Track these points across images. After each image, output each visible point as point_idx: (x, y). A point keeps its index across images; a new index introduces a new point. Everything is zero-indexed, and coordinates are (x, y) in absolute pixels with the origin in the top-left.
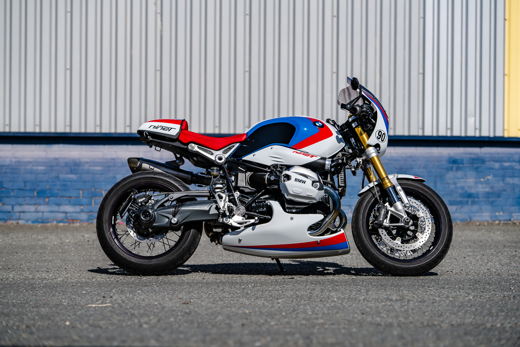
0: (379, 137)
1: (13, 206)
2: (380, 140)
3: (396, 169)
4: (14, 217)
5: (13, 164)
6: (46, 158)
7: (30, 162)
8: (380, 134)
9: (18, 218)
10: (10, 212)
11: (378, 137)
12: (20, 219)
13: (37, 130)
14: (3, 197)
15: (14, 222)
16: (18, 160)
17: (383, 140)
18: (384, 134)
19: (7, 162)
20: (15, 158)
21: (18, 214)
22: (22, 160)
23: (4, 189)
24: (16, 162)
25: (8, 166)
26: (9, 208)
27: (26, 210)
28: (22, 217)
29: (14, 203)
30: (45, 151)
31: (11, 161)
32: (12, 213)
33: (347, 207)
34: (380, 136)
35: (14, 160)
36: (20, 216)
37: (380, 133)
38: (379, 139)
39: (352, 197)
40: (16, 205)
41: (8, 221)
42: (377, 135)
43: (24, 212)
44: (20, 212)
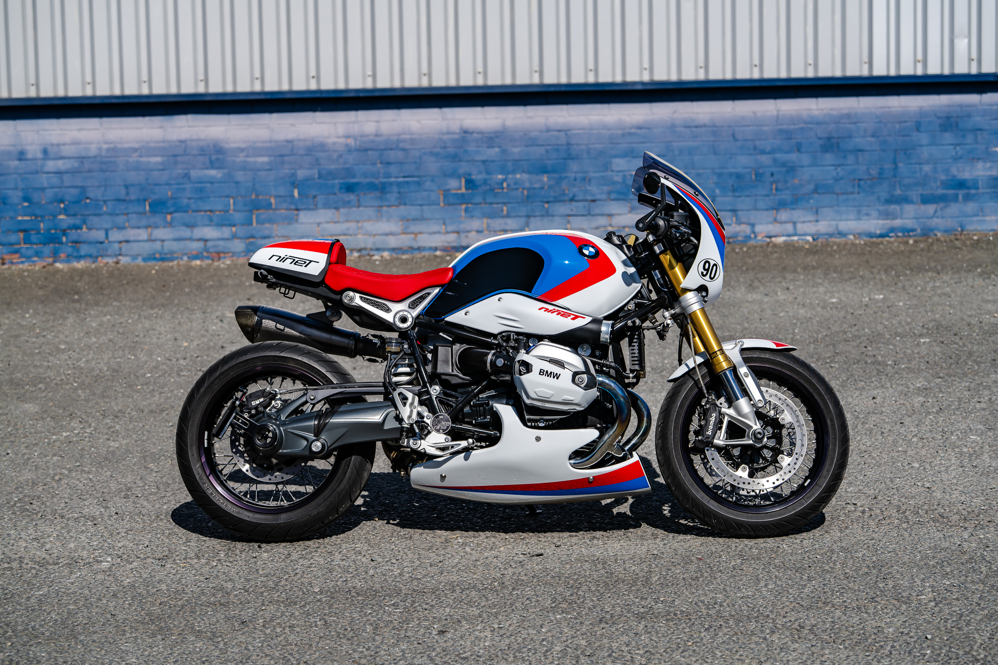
0: (705, 273)
1: (107, 231)
2: (707, 278)
3: (820, 139)
4: (110, 252)
5: (104, 153)
6: (164, 142)
7: (135, 150)
8: (707, 267)
9: (118, 253)
10: (102, 243)
11: (702, 273)
12: (120, 255)
13: (145, 91)
14: (89, 215)
15: (111, 261)
16: (112, 146)
17: (712, 276)
18: (715, 265)
19: (93, 150)
20: (106, 143)
21: (117, 246)
22: (119, 146)
23: (88, 201)
24: (108, 150)
25: (95, 157)
26: (100, 235)
27: (131, 238)
28: (124, 251)
29: (108, 226)
30: (161, 127)
31: (100, 149)
32: (106, 245)
33: (729, 213)
34: (708, 270)
35: (105, 146)
36: (120, 249)
37: (707, 264)
38: (705, 276)
39: (736, 194)
40: (112, 229)
41: (100, 259)
42: (701, 269)
43: (127, 241)
44: (120, 242)
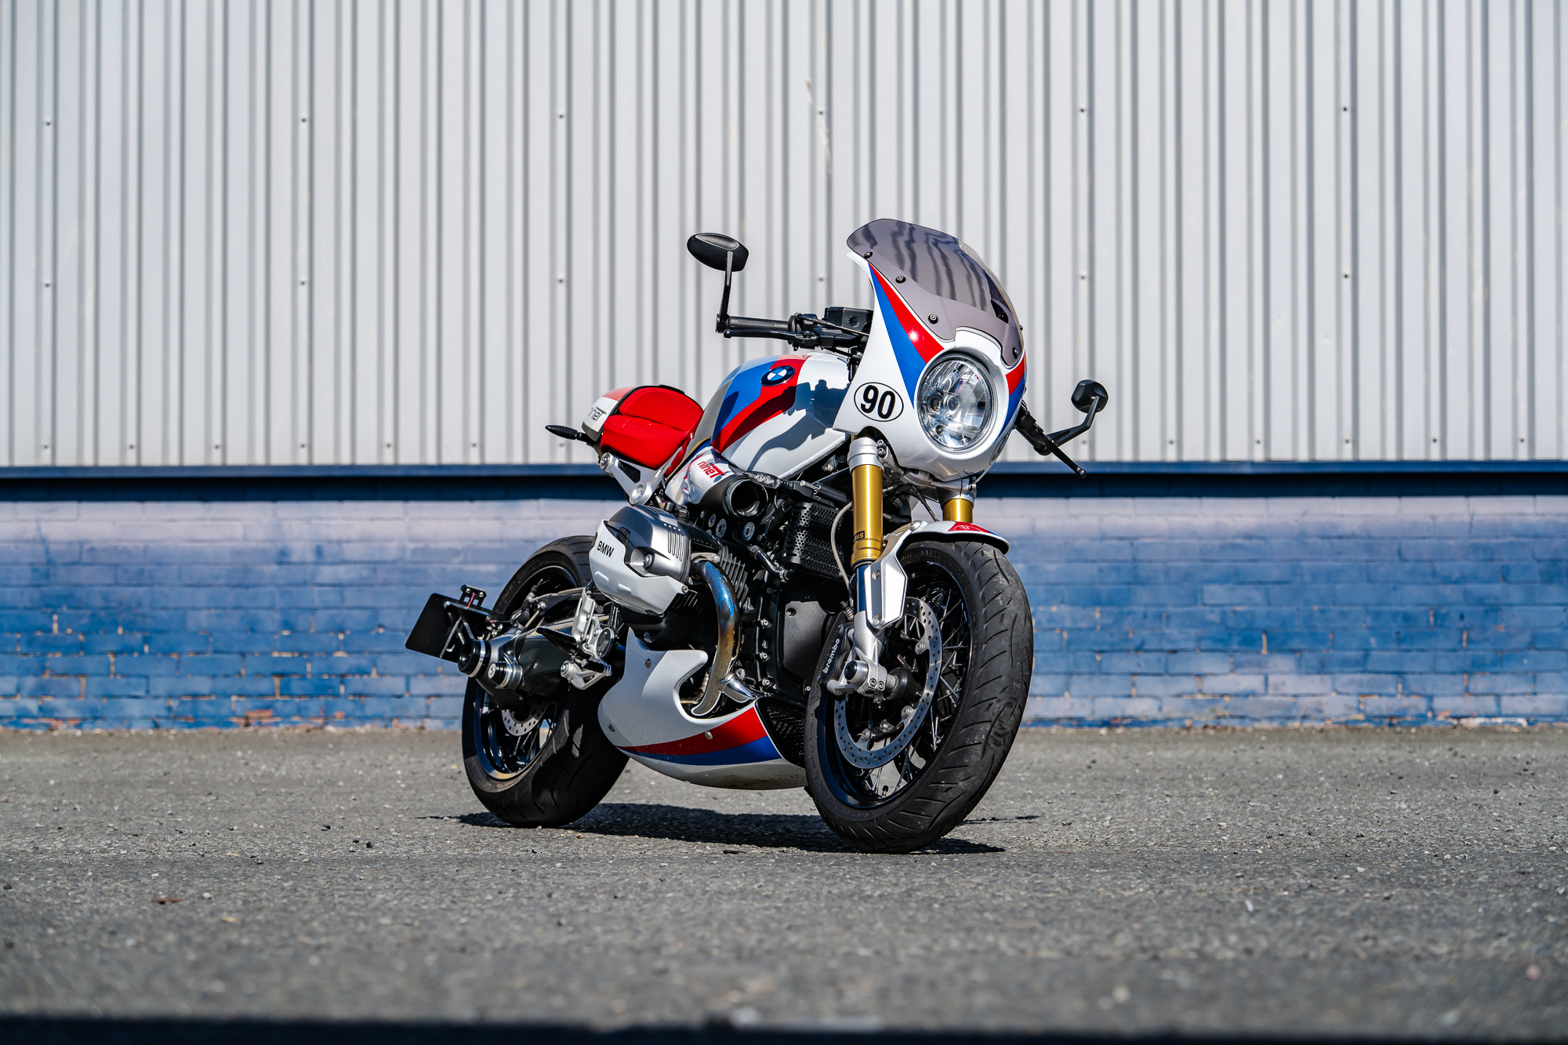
0: (868, 406)
1: (408, 678)
2: (875, 413)
3: (1539, 561)
4: (412, 712)
5: (408, 556)
6: (501, 541)
7: (457, 552)
8: (871, 395)
9: (424, 713)
10: (399, 697)
11: (863, 406)
12: (427, 716)
13: (474, 459)
14: (381, 653)
15: (412, 725)
16: (421, 545)
17: (885, 411)
18: (887, 393)
19: (392, 551)
20: (412, 540)
21: (422, 701)
22: (432, 546)
23: (381, 631)
24: (414, 551)
25: (394, 562)
26: (397, 684)
27: (446, 691)
28: (433, 711)
29: (411, 671)
30: (498, 519)
31: (403, 550)
32: (406, 700)
33: (1391, 677)
34: (873, 402)
35: (411, 546)
36: (428, 707)
37: (873, 392)
38: (870, 410)
39: (1404, 646)
40: (416, 675)
41: (395, 722)
42: (860, 400)
43: (438, 696)
44: (429, 697)
